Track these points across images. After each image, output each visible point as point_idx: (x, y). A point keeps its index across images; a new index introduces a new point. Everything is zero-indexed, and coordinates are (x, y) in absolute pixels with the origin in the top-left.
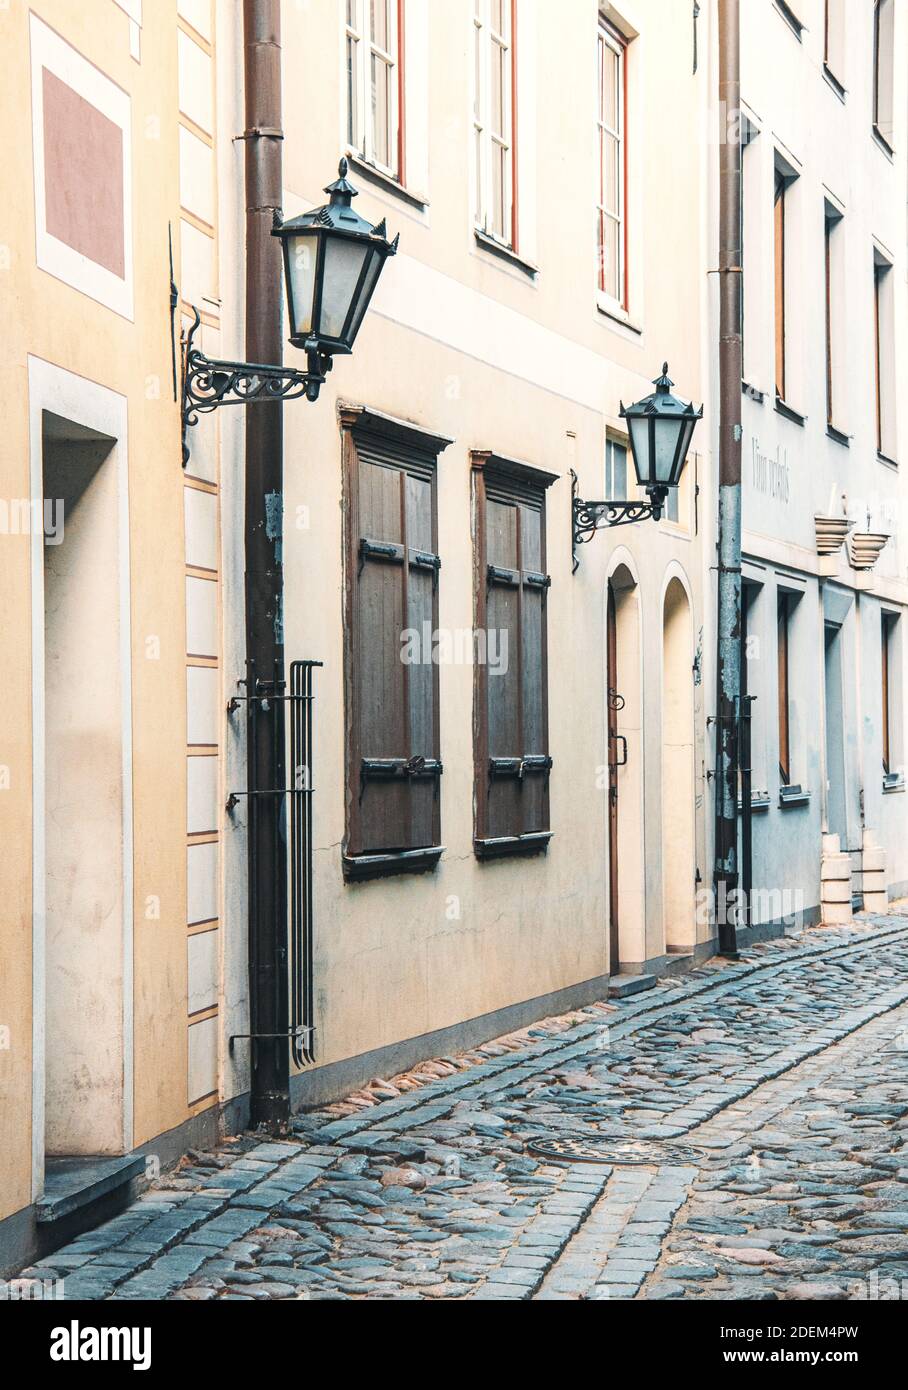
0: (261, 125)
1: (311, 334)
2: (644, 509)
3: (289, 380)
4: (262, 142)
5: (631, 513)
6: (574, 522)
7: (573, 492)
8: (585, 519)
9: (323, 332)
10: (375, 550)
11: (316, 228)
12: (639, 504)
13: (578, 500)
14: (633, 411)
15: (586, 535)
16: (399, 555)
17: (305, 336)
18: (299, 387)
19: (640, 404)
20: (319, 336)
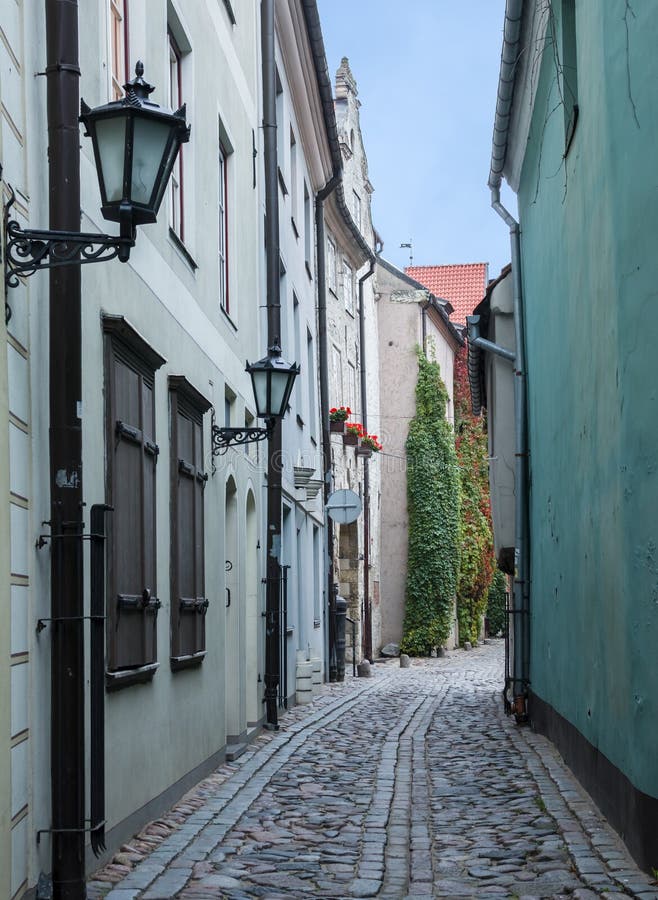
0: (62, 62)
1: (123, 200)
2: (262, 433)
3: (101, 245)
4: (63, 73)
5: (253, 436)
6: (213, 440)
7: (212, 421)
8: (220, 439)
9: (134, 198)
10: (125, 431)
11: (126, 108)
12: (258, 430)
13: (216, 426)
14: (256, 367)
15: (221, 450)
16: (138, 438)
17: (116, 204)
18: (112, 250)
19: (260, 362)
20: (132, 203)
